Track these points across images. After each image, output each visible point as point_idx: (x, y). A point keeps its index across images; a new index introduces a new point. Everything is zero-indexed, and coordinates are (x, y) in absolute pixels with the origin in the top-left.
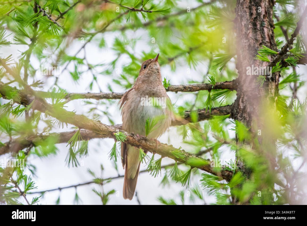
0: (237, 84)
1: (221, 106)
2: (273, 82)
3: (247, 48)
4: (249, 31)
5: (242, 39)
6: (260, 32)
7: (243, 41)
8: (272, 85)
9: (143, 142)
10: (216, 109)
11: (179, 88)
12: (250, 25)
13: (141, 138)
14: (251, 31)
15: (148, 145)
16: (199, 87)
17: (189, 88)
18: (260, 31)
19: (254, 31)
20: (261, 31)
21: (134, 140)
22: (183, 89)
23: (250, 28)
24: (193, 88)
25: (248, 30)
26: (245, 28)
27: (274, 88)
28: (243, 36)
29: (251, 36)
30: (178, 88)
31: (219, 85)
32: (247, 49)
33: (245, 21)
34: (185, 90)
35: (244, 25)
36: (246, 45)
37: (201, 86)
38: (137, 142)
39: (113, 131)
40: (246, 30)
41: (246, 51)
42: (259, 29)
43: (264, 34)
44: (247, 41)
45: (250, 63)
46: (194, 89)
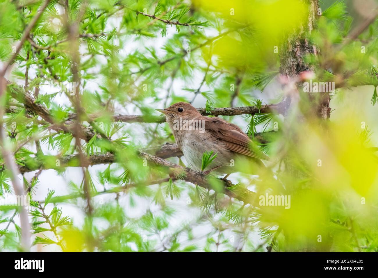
0: (285, 108)
1: (265, 131)
2: (325, 106)
3: (295, 67)
4: (296, 49)
5: (288, 58)
6: (309, 51)
7: (290, 59)
8: (324, 111)
9: (199, 177)
10: (259, 135)
11: (221, 111)
12: (298, 41)
13: (197, 173)
14: (299, 48)
15: (204, 181)
16: (242, 111)
17: (231, 111)
18: (308, 49)
19: (302, 49)
20: (310, 49)
21: (190, 175)
22: (225, 112)
23: (297, 45)
24: (235, 112)
25: (295, 47)
26: (292, 45)
27: (326, 114)
28: (289, 54)
29: (299, 55)
30: (219, 112)
31: (264, 109)
32: (295, 69)
33: (292, 37)
34: (226, 114)
35: (291, 42)
36: (294, 65)
37: (244, 109)
38: (193, 177)
39: (168, 166)
40: (293, 47)
41: (295, 71)
42: (307, 47)
43: (313, 52)
44: (294, 59)
45: (300, 85)
46: (237, 112)
